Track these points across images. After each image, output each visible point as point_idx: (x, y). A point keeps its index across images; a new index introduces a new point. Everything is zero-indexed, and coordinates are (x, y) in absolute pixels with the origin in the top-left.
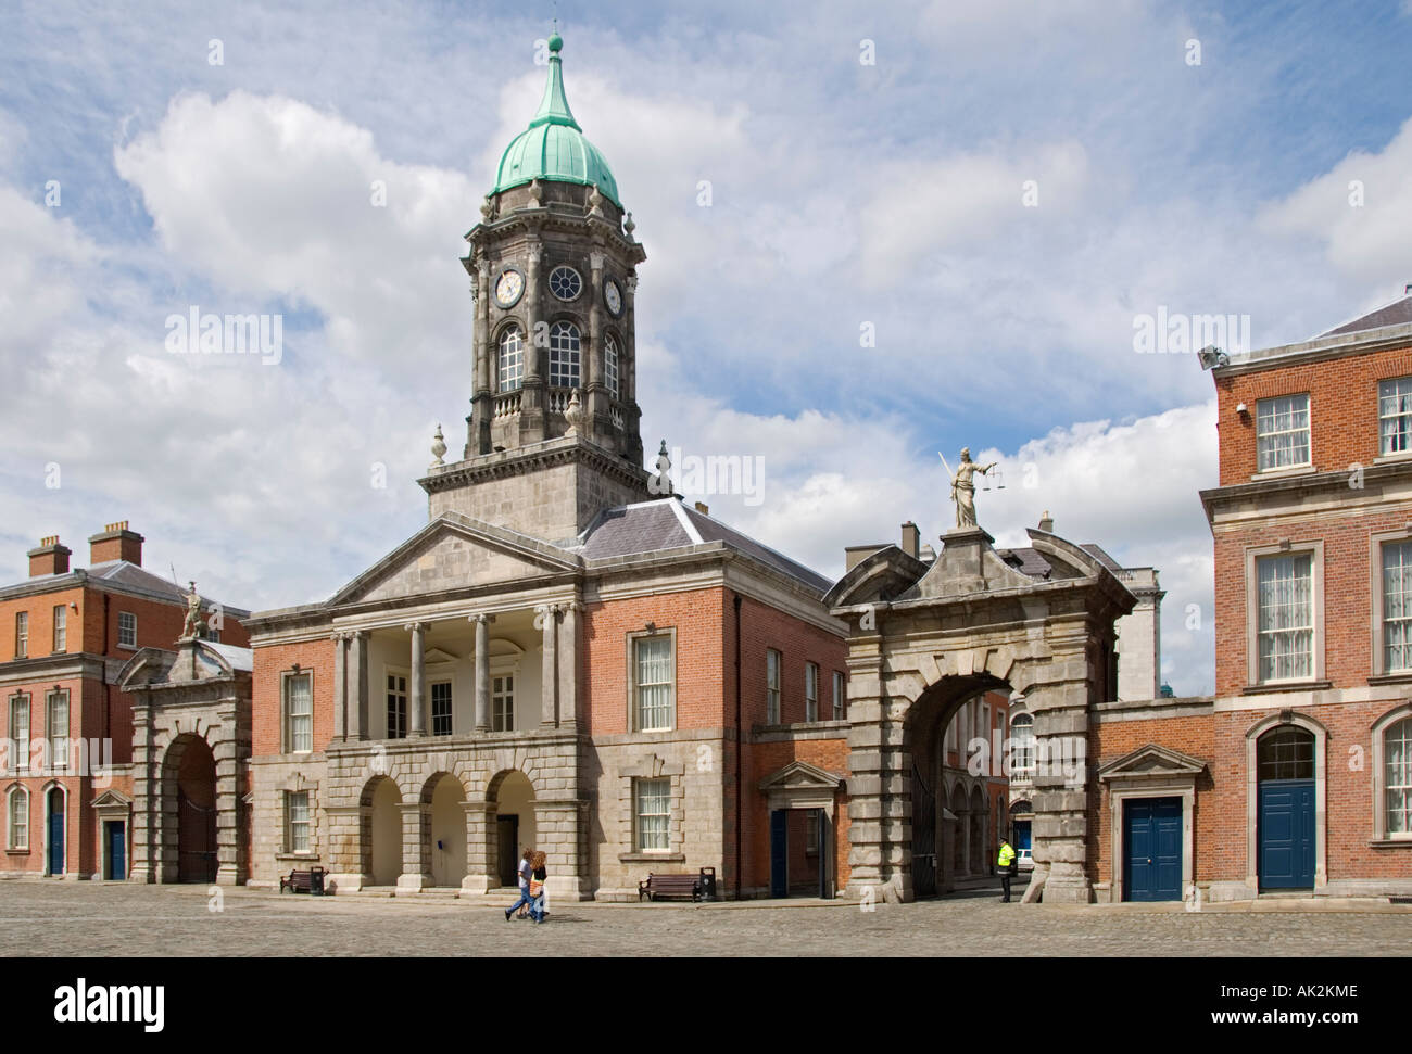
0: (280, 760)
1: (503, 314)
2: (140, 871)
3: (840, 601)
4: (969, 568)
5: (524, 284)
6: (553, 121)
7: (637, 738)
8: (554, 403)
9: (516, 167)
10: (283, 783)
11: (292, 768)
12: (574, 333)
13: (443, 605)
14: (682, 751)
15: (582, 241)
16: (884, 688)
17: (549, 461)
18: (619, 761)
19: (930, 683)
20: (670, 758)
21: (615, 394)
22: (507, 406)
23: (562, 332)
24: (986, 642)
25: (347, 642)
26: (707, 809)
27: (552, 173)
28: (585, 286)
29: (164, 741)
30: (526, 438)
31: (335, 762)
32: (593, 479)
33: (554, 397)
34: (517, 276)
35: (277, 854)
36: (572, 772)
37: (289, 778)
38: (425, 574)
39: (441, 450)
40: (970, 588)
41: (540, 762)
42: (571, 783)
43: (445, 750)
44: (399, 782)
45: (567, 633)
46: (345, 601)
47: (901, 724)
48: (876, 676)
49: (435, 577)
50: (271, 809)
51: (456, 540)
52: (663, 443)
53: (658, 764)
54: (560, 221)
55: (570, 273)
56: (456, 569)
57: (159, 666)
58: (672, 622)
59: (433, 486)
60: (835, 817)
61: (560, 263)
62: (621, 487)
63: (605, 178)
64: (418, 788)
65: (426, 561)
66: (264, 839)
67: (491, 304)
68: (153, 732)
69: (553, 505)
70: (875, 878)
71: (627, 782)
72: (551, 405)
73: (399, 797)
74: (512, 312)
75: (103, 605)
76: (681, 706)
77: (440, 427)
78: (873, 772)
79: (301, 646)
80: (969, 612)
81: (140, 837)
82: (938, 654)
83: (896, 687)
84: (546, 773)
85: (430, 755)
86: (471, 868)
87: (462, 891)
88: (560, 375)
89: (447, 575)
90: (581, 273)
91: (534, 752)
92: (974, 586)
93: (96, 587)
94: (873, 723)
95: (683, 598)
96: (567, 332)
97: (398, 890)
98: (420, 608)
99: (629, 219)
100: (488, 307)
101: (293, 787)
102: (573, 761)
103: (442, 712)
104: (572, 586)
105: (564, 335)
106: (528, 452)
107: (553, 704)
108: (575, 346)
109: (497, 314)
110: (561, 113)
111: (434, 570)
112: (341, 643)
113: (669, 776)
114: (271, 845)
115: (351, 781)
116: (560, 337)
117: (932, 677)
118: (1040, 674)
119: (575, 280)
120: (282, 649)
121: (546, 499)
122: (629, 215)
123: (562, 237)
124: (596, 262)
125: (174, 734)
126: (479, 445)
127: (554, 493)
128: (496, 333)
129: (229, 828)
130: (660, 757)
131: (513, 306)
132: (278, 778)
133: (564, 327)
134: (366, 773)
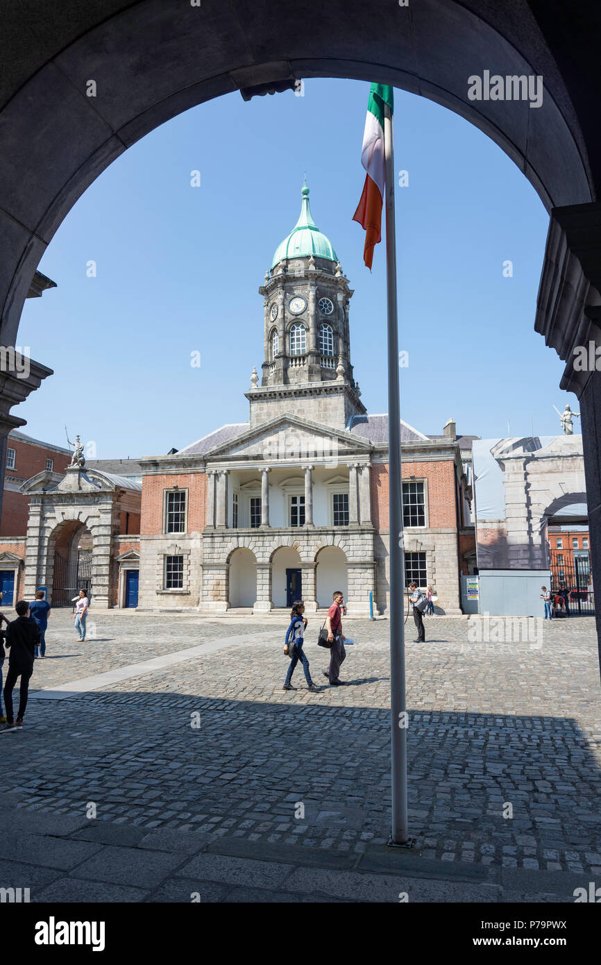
0: (161, 537)
1: (293, 317)
5: (307, 304)
6: (310, 228)
8: (322, 362)
9: (297, 248)
10: (164, 551)
11: (170, 542)
12: (330, 330)
13: (284, 460)
14: (433, 539)
15: (333, 287)
20: (425, 542)
22: (296, 362)
25: (216, 476)
26: (449, 567)
27: (318, 254)
28: (335, 308)
29: (52, 524)
30: (312, 379)
31: (209, 540)
33: (322, 360)
34: (302, 300)
35: (157, 591)
36: (371, 548)
37: (168, 548)
41: (351, 542)
42: (370, 553)
43: (288, 535)
44: (254, 551)
45: (365, 478)
46: (217, 454)
47: (538, 533)
50: (154, 565)
53: (419, 545)
54: (325, 277)
55: (328, 302)
57: (49, 481)
58: (425, 475)
59: (252, 398)
61: (324, 296)
62: (357, 411)
64: (268, 555)
67: (286, 311)
68: (43, 519)
69: (330, 412)
73: (255, 559)
74: (298, 317)
76: (431, 516)
79: (179, 476)
81: (30, 581)
84: (354, 548)
85: (276, 537)
88: (324, 349)
90: (333, 302)
91: (346, 537)
95: (430, 464)
97: (254, 610)
100: (284, 313)
101: (172, 553)
102: (371, 542)
103: (256, 513)
104: (368, 455)
105: (325, 330)
106: (314, 386)
107: (356, 513)
108: (330, 336)
109: (290, 317)
110: (313, 225)
112: (212, 477)
113: (426, 551)
114: (153, 585)
115: (219, 550)
116: (323, 331)
119: (330, 305)
120: (165, 477)
121: (326, 410)
123: (325, 284)
124: (340, 298)
125: (60, 520)
126: (282, 380)
128: (289, 325)
129: (104, 575)
130: (419, 541)
131: (301, 314)
132: (160, 548)
133: (325, 327)
134: (231, 547)
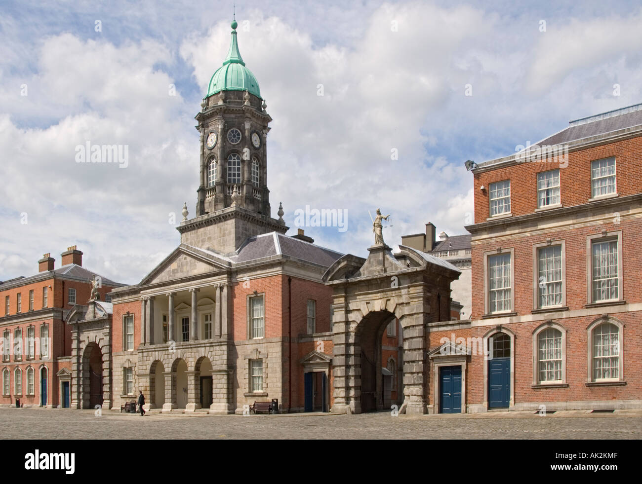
0: (122, 354)
1: (210, 152)
2: (74, 404)
3: (328, 279)
4: (379, 263)
5: (217, 138)
6: (232, 62)
7: (251, 342)
8: (229, 190)
9: (215, 85)
10: (123, 364)
11: (127, 357)
12: (238, 158)
13: (180, 285)
14: (267, 347)
15: (241, 116)
16: (347, 317)
17: (224, 218)
18: (244, 352)
19: (365, 315)
20: (263, 351)
21: (257, 184)
22: (211, 193)
23: (233, 158)
24: (386, 296)
25: (146, 301)
26: (276, 373)
27: (229, 87)
28: (242, 136)
29: (83, 346)
30: (217, 208)
31: (141, 354)
32: (243, 224)
33: (229, 188)
34: (214, 135)
35: (121, 395)
36: (225, 357)
37: (125, 362)
38: (175, 271)
39: (186, 214)
40: (379, 272)
41: (214, 353)
42: (225, 362)
43: (180, 349)
44: (164, 363)
45: (224, 296)
46: (145, 284)
47: (354, 334)
48: (344, 312)
49: (177, 272)
50: (119, 376)
51: (185, 256)
52: (281, 203)
53: (258, 353)
54: (231, 109)
55: (236, 131)
56: (185, 269)
57: (82, 312)
58: (263, 290)
59: (182, 230)
60: (329, 375)
61: (232, 127)
62: (258, 227)
63: (253, 86)
64: (170, 365)
65: (174, 266)
66: (116, 389)
67: (205, 148)
68: (79, 342)
69: (227, 237)
71: (247, 361)
72: (228, 192)
73: (164, 369)
74: (213, 151)
75: (62, 286)
76: (267, 327)
77: (185, 203)
78: (342, 355)
79: (130, 304)
80: (379, 282)
81: (74, 389)
82: (368, 301)
83: (352, 317)
84: (217, 358)
86: (189, 400)
87: (186, 410)
88: (232, 178)
90: (241, 131)
91: (212, 349)
92: (380, 271)
93: (59, 278)
94: (342, 333)
95: (267, 279)
96: (235, 158)
97: (163, 410)
98: (172, 286)
99: (264, 103)
101: (127, 366)
102: (226, 353)
103: (186, 331)
104: (226, 275)
105: (234, 159)
106: (217, 214)
107: (219, 327)
108: (239, 164)
109: (207, 152)
110: (236, 58)
112: (143, 302)
113: (262, 358)
114: (119, 391)
115: (146, 363)
116: (232, 161)
117: (365, 312)
118: (406, 310)
119: (239, 134)
120: (123, 304)
121: (224, 235)
122: (264, 101)
123: (233, 116)
124: (247, 126)
125: (87, 343)
126: (199, 212)
127: (227, 232)
128: (206, 160)
129: (107, 384)
130: (259, 350)
131: (213, 148)
132: (121, 362)
133: (234, 156)
134: (152, 360)
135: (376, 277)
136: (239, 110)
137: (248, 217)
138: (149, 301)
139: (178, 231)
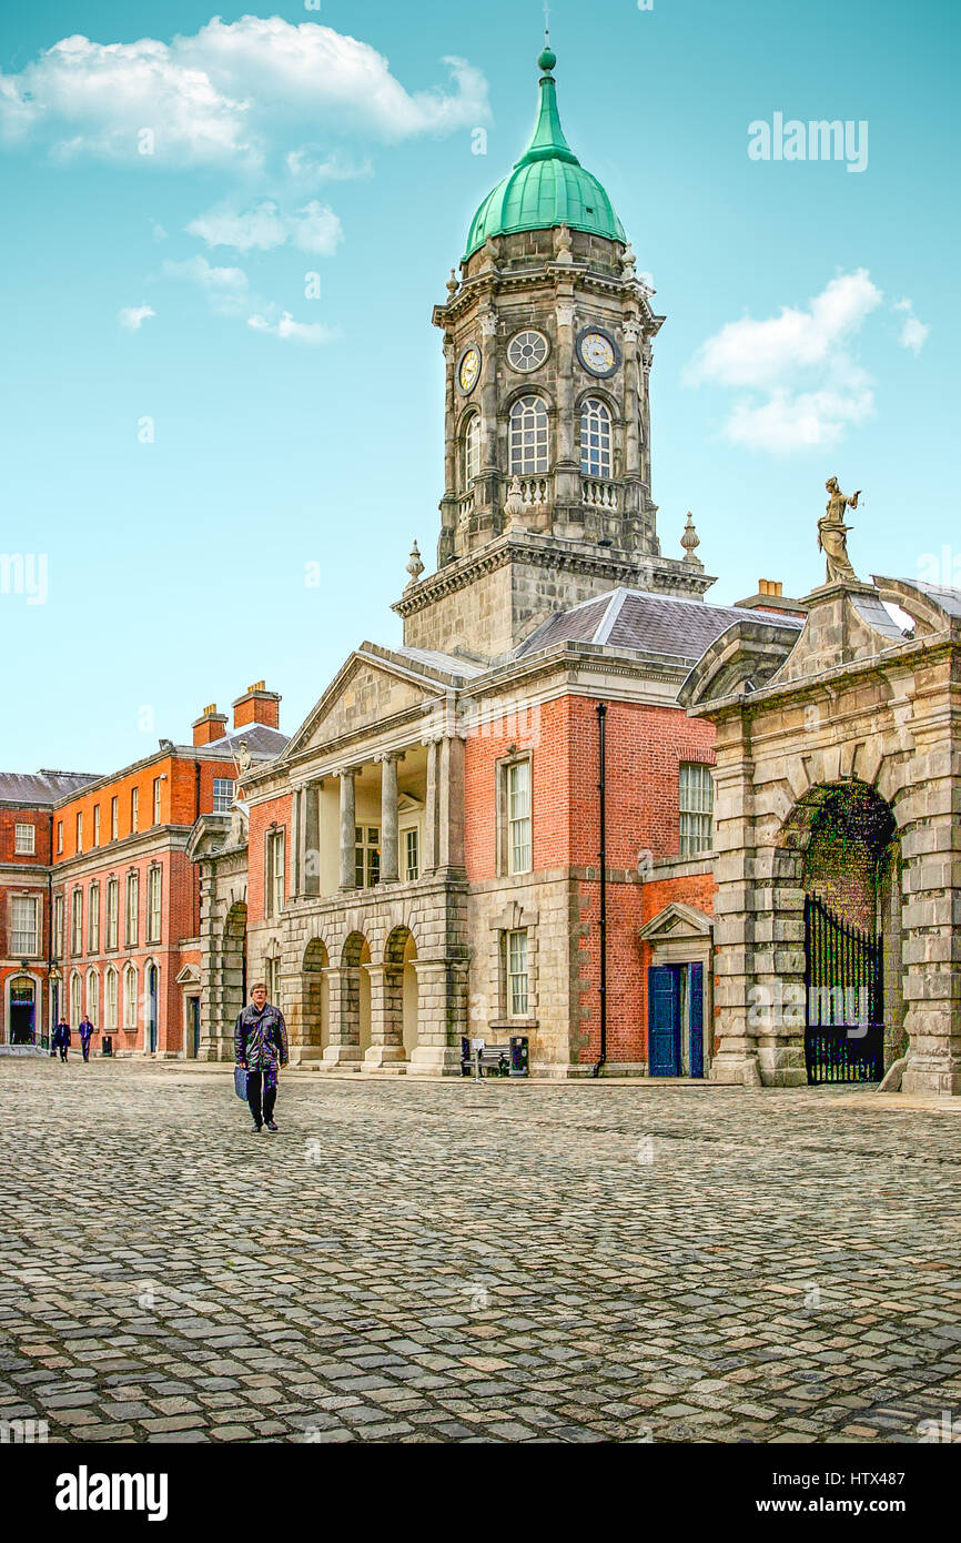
0: (264, 925)
1: (465, 402)
3: (695, 698)
4: (831, 637)
5: (481, 363)
6: (540, 157)
7: (506, 883)
10: (265, 950)
11: (271, 934)
12: (539, 408)
13: (359, 746)
14: (537, 896)
15: (546, 296)
16: (751, 805)
17: (487, 565)
18: (490, 911)
19: (799, 796)
20: (529, 906)
22: (469, 508)
23: (526, 409)
24: (852, 734)
26: (556, 965)
27: (512, 224)
29: (223, 911)
30: (475, 542)
31: (287, 925)
32: (543, 578)
34: (476, 356)
36: (443, 926)
37: (269, 944)
38: (351, 714)
39: (418, 569)
40: (828, 664)
41: (421, 916)
42: (443, 938)
44: (328, 944)
45: (443, 766)
46: (295, 750)
47: (771, 850)
48: (741, 790)
49: (355, 713)
51: (370, 671)
52: (690, 516)
53: (518, 912)
54: (514, 279)
55: (533, 337)
56: (369, 704)
57: (223, 833)
61: (521, 328)
62: (596, 580)
63: (590, 209)
64: (340, 949)
65: (348, 700)
67: (456, 392)
68: (216, 902)
69: (495, 616)
70: (740, 1052)
71: (496, 936)
73: (327, 959)
74: (471, 399)
75: (194, 774)
76: (539, 847)
77: (415, 543)
78: (739, 913)
80: (834, 696)
81: (205, 1013)
82: (806, 755)
83: (769, 801)
84: (426, 928)
85: (348, 912)
86: (374, 1038)
87: (364, 1064)
89: (364, 712)
90: (546, 335)
91: (417, 905)
92: (832, 660)
93: (185, 756)
94: (738, 849)
96: (532, 408)
97: (322, 1063)
98: (344, 750)
100: (453, 398)
101: (271, 953)
102: (443, 913)
105: (527, 413)
106: (474, 557)
108: (542, 423)
109: (461, 403)
110: (548, 145)
111: (353, 708)
112: (296, 795)
113: (526, 927)
115: (297, 944)
116: (523, 416)
117: (799, 787)
118: (907, 773)
119: (540, 344)
120: (266, 804)
121: (489, 610)
123: (523, 298)
124: (564, 315)
125: (229, 903)
126: (443, 557)
127: (494, 603)
128: (459, 425)
130: (520, 905)
131: (472, 392)
132: (263, 945)
133: (529, 403)
134: (307, 936)
135: (818, 679)
136: (538, 279)
137: (558, 556)
138: (304, 791)
139: (396, 615)
